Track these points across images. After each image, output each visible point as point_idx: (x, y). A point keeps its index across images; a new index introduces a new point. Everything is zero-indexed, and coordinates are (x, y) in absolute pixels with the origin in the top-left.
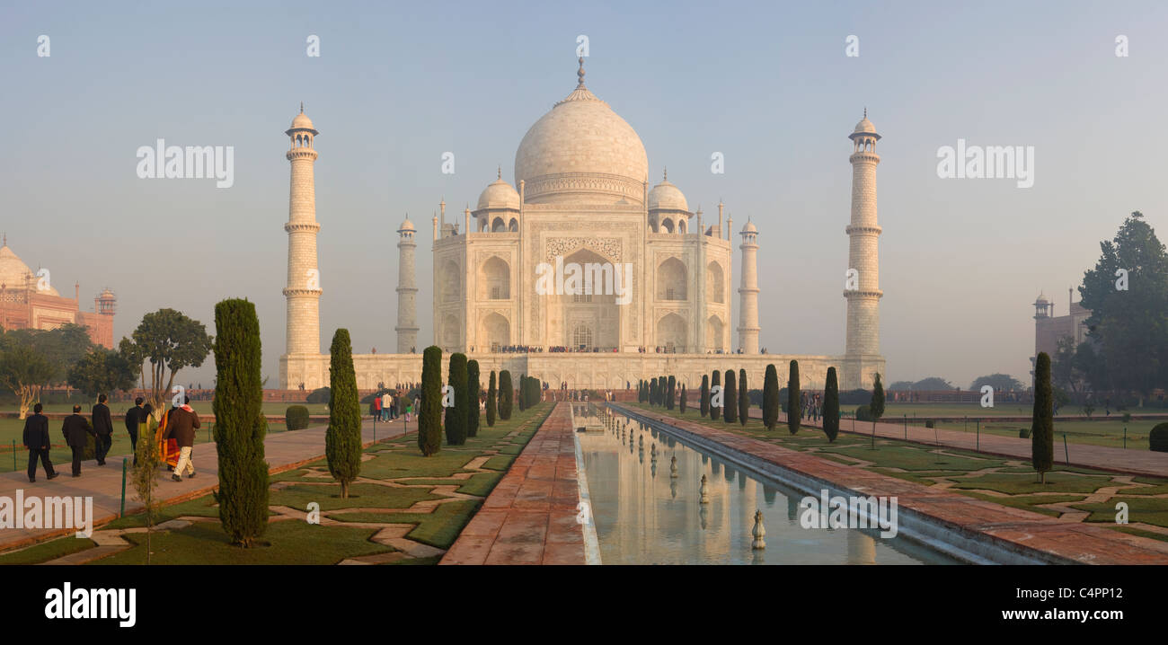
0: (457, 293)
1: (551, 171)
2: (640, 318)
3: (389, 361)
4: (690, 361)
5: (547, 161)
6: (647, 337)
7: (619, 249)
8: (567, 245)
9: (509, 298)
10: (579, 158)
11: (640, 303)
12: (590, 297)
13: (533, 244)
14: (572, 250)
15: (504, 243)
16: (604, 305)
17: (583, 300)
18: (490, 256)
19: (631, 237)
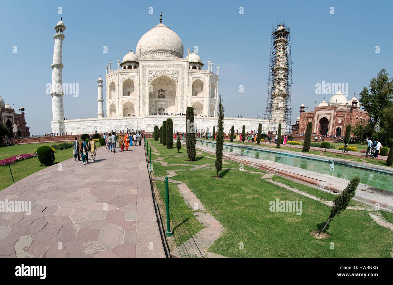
0: (115, 95)
7: (177, 75)
8: (157, 74)
9: (134, 95)
11: (185, 97)
12: (164, 96)
13: (143, 73)
14: (159, 75)
15: (132, 73)
16: (170, 99)
17: (162, 97)
18: (127, 79)
19: (182, 70)
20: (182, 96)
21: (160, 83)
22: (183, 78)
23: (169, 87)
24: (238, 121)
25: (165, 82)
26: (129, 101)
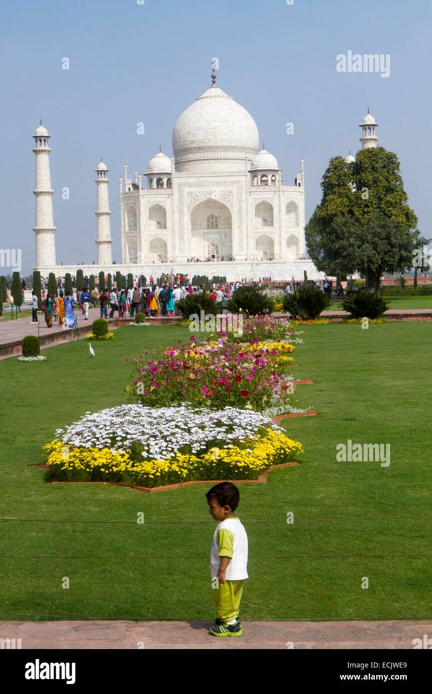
0: (135, 225)
1: (192, 146)
2: (245, 238)
3: (96, 269)
4: (265, 265)
5: (190, 139)
6: (250, 250)
7: (231, 197)
8: (200, 196)
9: (166, 228)
10: (210, 138)
11: (244, 229)
12: (217, 225)
13: (179, 196)
14: (203, 199)
15: (162, 196)
16: (226, 230)
17: (213, 228)
18: (154, 204)
19: (238, 190)
20: (239, 227)
21: (208, 207)
22: (240, 201)
23: (224, 212)
24: (302, 264)
25: (217, 205)
26: (159, 236)
